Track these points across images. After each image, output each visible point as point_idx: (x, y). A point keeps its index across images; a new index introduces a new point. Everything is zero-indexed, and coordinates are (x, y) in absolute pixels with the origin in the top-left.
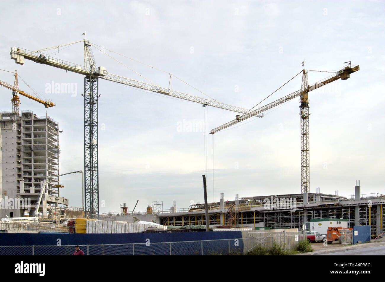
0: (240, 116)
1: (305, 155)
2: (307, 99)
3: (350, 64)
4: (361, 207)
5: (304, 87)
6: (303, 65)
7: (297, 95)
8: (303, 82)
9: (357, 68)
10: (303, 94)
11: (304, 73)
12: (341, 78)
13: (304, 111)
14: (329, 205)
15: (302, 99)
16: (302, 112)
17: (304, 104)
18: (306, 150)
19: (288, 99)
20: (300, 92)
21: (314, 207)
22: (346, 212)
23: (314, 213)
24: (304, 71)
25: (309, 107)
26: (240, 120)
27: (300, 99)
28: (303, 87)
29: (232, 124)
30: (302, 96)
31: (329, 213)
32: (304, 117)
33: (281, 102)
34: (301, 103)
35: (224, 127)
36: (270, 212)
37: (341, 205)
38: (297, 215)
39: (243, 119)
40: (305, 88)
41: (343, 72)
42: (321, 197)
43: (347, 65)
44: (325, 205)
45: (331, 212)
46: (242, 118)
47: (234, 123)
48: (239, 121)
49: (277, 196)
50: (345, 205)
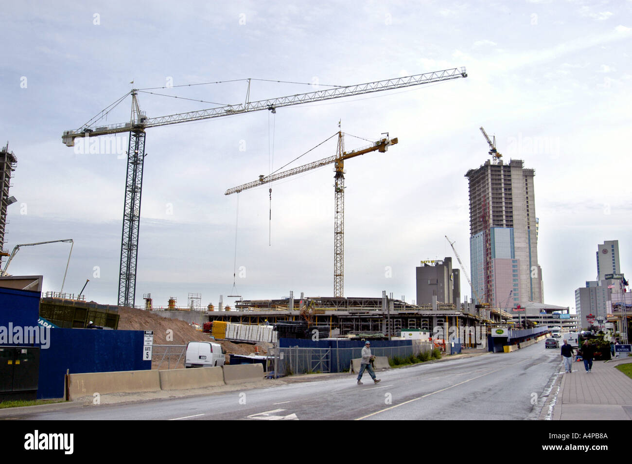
0: (264, 177)
1: (338, 238)
2: (342, 168)
3: (388, 135)
4: (438, 317)
5: (340, 153)
6: (340, 126)
7: (332, 162)
8: (339, 147)
9: (395, 141)
10: (339, 161)
11: (340, 136)
12: (378, 150)
13: (339, 183)
14: (409, 314)
15: (337, 167)
16: (336, 184)
17: (339, 175)
18: (341, 233)
19: (322, 164)
20: (335, 159)
21: (394, 315)
22: (425, 322)
23: (393, 321)
24: (340, 133)
25: (344, 179)
26: (264, 182)
27: (334, 167)
28: (338, 152)
29: (254, 185)
30: (337, 164)
31: (409, 323)
32: (339, 191)
33: (313, 167)
34: (336, 173)
35: (244, 188)
36: (348, 317)
37: (421, 315)
38: (376, 323)
39: (267, 182)
40: (340, 155)
41: (380, 144)
42: (394, 304)
43: (384, 137)
44: (405, 313)
45: (410, 321)
46: (266, 179)
47: (256, 185)
48: (262, 184)
49: (348, 298)
50: (424, 315)
